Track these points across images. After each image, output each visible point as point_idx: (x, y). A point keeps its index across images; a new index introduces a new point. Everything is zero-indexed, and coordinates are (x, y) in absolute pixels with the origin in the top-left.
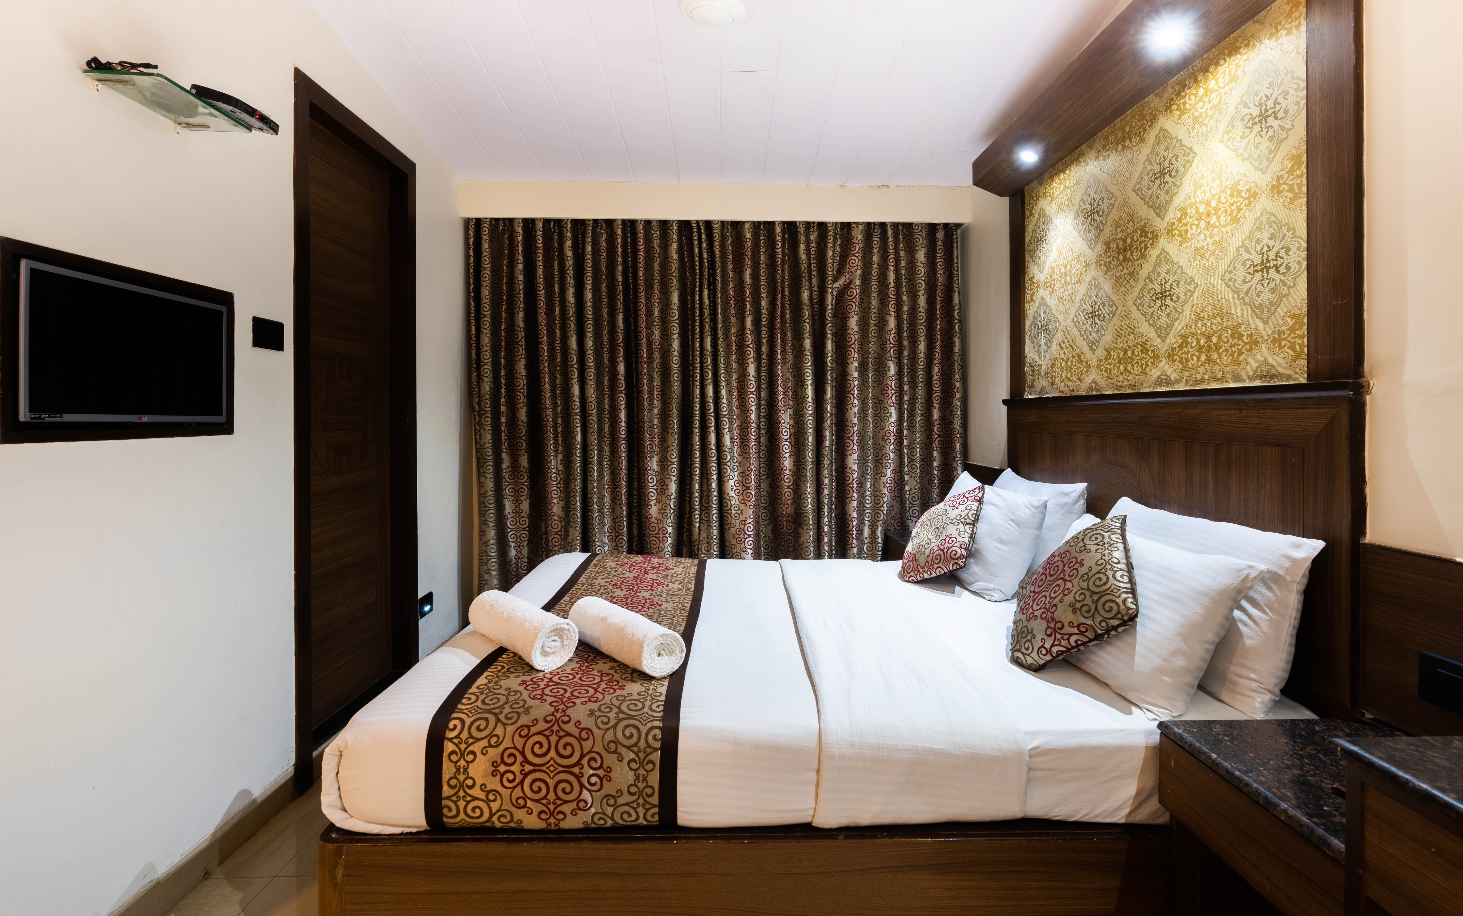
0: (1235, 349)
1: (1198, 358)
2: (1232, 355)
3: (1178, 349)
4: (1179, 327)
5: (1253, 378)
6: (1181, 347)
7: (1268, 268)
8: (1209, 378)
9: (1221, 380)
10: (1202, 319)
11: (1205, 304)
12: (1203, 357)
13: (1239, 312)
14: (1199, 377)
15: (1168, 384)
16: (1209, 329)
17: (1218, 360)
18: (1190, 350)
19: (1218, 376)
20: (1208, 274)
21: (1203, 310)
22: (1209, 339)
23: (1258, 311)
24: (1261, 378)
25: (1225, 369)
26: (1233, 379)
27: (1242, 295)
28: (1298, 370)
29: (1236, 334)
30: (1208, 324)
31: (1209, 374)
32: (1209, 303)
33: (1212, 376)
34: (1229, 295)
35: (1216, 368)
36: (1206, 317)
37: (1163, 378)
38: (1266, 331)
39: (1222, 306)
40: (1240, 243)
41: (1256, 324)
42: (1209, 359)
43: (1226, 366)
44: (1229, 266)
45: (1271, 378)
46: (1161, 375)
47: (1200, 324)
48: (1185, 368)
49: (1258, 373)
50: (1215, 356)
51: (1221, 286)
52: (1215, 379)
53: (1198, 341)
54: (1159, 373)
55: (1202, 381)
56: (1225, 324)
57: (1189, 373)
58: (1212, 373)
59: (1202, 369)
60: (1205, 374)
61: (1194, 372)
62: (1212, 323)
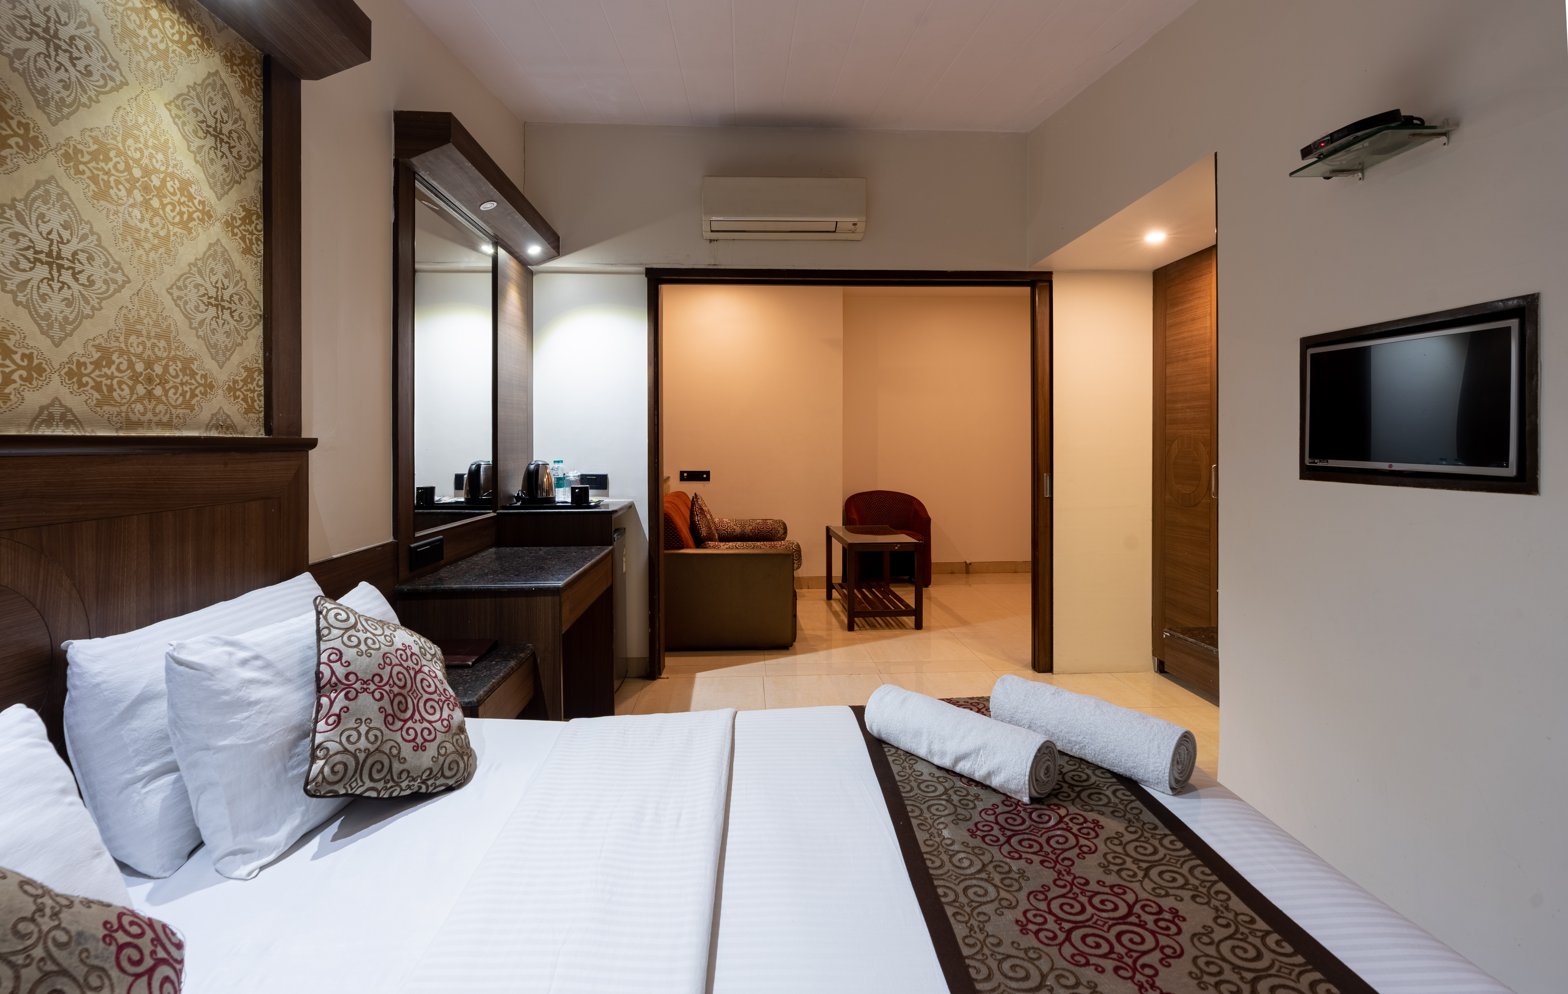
0: (186, 388)
1: (132, 389)
2: (184, 394)
3: (90, 367)
4: (92, 329)
5: (208, 427)
6: (97, 364)
7: (223, 308)
8: (150, 421)
9: (169, 425)
10: (139, 334)
11: (143, 313)
12: (141, 390)
13: (192, 344)
14: (134, 418)
15: (67, 424)
16: (149, 352)
17: (164, 398)
18: (116, 374)
19: (165, 419)
20: (147, 272)
21: (140, 321)
22: (149, 365)
23: (213, 351)
24: (217, 427)
25: (173, 411)
26: (184, 425)
27: (195, 325)
28: (250, 423)
29: (187, 368)
30: (149, 344)
31: (149, 415)
32: (148, 314)
33: (156, 419)
34: (179, 317)
35: (160, 408)
36: (144, 332)
37: (57, 411)
38: (222, 376)
39: (169, 327)
40: (192, 260)
41: (210, 365)
42: (150, 394)
43: (175, 407)
44: (178, 280)
45: (228, 428)
46: (52, 404)
47: (133, 339)
48: (107, 399)
49: (214, 422)
50: (158, 391)
51: (168, 301)
52: (160, 424)
53: (131, 365)
54: (45, 401)
55: (139, 424)
56: (173, 353)
57: (114, 410)
58: (155, 414)
59: (139, 407)
60: (143, 414)
61: (124, 408)
62: (154, 345)
